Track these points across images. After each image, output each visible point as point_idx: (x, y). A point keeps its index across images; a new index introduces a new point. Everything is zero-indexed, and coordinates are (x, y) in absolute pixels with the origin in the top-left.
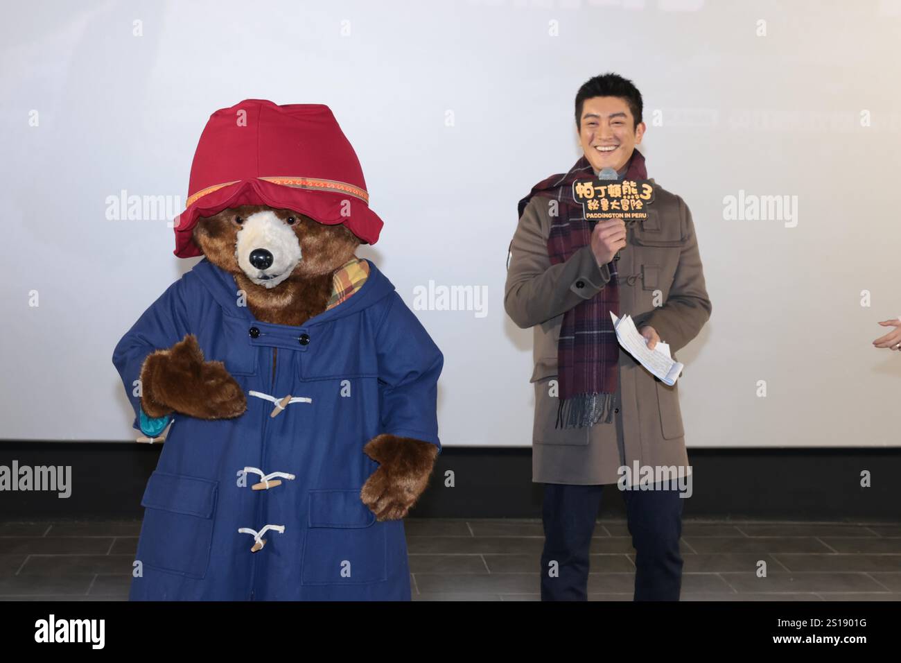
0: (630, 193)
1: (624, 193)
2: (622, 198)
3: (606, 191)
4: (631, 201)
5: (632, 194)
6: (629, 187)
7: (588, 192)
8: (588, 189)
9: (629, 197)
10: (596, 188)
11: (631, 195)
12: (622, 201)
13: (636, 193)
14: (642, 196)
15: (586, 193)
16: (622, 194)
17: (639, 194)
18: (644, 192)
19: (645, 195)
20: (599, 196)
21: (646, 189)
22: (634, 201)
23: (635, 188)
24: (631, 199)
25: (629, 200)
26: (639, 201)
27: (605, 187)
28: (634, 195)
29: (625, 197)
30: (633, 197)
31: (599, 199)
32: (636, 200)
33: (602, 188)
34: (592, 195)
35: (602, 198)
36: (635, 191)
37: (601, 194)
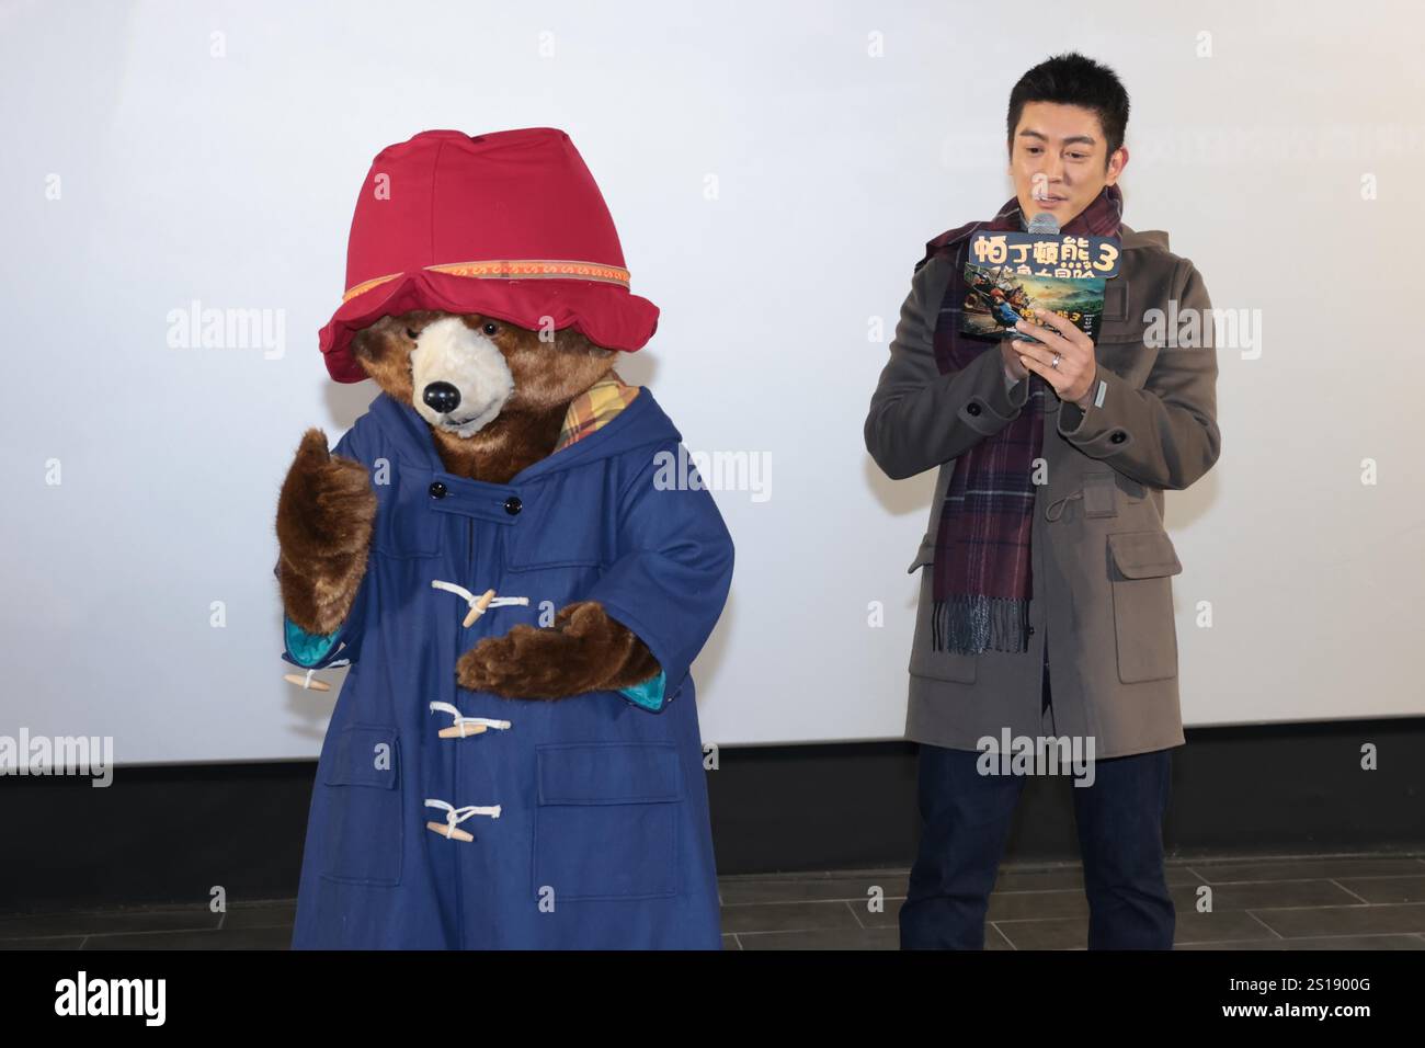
0: (1074, 258)
1: (1064, 257)
2: (1058, 266)
3: (1030, 252)
4: (1075, 272)
5: (1078, 260)
6: (1074, 248)
7: (997, 253)
8: (997, 248)
9: (1071, 265)
10: (1011, 247)
11: (1075, 263)
12: (1057, 271)
13: (1087, 258)
14: (1096, 264)
15: (992, 253)
16: (1059, 260)
17: (1091, 261)
18: (1103, 257)
19: (1104, 263)
20: (1015, 261)
21: (1107, 253)
22: (1080, 272)
23: (1085, 249)
24: (1075, 268)
25: (1072, 270)
26: (1090, 273)
27: (1030, 246)
28: (1082, 262)
29: (1064, 265)
30: (1079, 265)
31: (1015, 267)
32: (1084, 270)
33: (1023, 248)
34: (1003, 258)
35: (1020, 264)
36: (1084, 256)
37: (1020, 258)
